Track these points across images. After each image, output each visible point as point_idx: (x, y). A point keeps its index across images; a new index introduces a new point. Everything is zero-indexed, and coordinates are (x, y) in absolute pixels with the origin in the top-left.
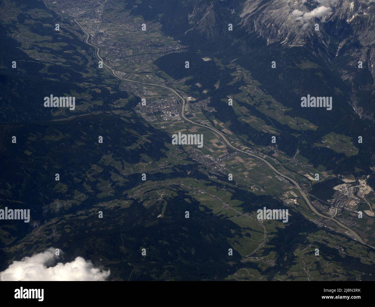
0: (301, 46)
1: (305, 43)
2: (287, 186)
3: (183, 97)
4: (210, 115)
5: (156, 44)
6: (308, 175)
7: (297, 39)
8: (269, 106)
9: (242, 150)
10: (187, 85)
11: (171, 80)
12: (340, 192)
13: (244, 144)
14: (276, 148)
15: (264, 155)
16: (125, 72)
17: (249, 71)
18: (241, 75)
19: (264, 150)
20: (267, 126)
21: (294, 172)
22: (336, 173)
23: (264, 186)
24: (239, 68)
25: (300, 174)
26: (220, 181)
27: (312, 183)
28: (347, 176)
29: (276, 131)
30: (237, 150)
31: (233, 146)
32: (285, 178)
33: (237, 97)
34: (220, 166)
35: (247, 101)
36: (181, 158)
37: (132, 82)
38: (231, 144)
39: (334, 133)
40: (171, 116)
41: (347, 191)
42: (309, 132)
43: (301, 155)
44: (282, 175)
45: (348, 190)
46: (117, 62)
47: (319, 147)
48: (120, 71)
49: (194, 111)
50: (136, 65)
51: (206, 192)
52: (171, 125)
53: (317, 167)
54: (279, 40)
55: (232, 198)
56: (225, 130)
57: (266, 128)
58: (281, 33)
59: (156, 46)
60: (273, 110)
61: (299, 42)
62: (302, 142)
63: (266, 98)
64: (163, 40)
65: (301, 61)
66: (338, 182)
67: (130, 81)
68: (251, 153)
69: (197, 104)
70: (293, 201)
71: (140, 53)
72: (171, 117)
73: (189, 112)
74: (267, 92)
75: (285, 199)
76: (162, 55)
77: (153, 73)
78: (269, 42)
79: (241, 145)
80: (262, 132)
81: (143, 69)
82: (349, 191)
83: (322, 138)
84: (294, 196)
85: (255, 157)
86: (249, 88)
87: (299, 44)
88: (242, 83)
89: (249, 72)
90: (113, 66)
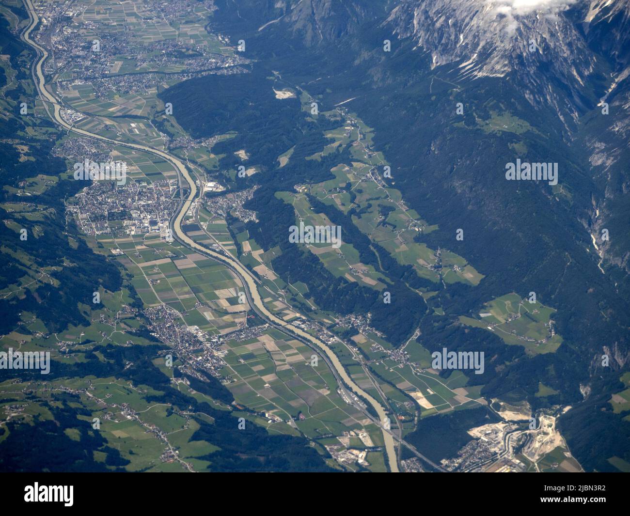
0: (499, 75)
1: (510, 70)
2: (356, 418)
3: (195, 183)
4: (241, 230)
5: (184, 50)
6: (420, 394)
7: (496, 59)
8: (386, 218)
9: (283, 320)
10: (216, 153)
11: (184, 138)
12: (483, 441)
13: (294, 306)
14: (366, 321)
15: (333, 337)
16: (84, 113)
17: (372, 129)
18: (350, 137)
19: (335, 325)
20: (361, 267)
21: (390, 383)
22: (487, 394)
23: (300, 412)
24: (351, 121)
25: (400, 390)
26: (194, 392)
27: (421, 415)
28: (514, 404)
29: (380, 280)
30: (272, 318)
31: (267, 308)
32: (361, 397)
33: (318, 189)
34: (213, 357)
35: (338, 202)
36: (123, 329)
37: (90, 137)
38: (263, 302)
39: (516, 294)
40: (146, 225)
41: (499, 443)
42: (460, 288)
43: (420, 343)
44: (355, 388)
45: (505, 439)
46: (75, 87)
47: (466, 327)
48: (72, 108)
49: (207, 218)
50: (117, 97)
51: (137, 417)
52: (139, 247)
53: (448, 377)
54: (458, 59)
55: (196, 437)
56: (261, 269)
57: (356, 272)
58: (466, 41)
59: (180, 55)
60: (391, 228)
61: (498, 67)
62: (434, 311)
63: (387, 196)
64: (205, 43)
65: (491, 112)
66: (487, 416)
67: (86, 135)
68: (303, 329)
69: (220, 200)
70: (357, 456)
71: (138, 69)
72: (148, 227)
73: (194, 219)
74: (393, 183)
75: (338, 450)
76: (184, 79)
77: (148, 119)
78: (437, 63)
79: (287, 308)
80: (342, 279)
81: (130, 108)
82: (505, 442)
83: (486, 304)
84: (365, 443)
85: (309, 341)
86: (356, 169)
87: (496, 72)
88: (345, 156)
89: (371, 132)
90: (60, 98)
